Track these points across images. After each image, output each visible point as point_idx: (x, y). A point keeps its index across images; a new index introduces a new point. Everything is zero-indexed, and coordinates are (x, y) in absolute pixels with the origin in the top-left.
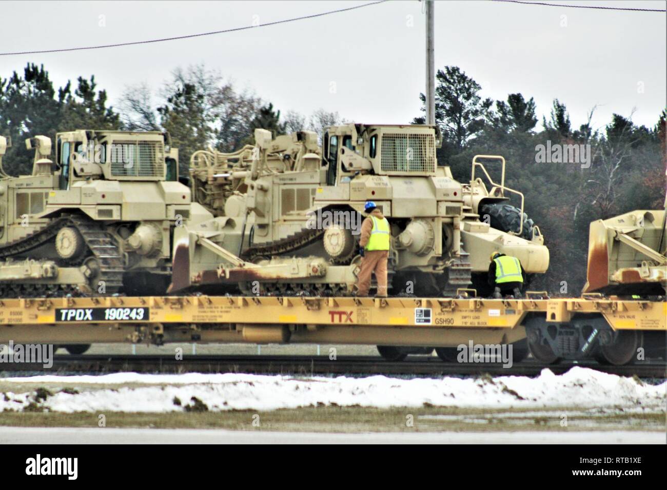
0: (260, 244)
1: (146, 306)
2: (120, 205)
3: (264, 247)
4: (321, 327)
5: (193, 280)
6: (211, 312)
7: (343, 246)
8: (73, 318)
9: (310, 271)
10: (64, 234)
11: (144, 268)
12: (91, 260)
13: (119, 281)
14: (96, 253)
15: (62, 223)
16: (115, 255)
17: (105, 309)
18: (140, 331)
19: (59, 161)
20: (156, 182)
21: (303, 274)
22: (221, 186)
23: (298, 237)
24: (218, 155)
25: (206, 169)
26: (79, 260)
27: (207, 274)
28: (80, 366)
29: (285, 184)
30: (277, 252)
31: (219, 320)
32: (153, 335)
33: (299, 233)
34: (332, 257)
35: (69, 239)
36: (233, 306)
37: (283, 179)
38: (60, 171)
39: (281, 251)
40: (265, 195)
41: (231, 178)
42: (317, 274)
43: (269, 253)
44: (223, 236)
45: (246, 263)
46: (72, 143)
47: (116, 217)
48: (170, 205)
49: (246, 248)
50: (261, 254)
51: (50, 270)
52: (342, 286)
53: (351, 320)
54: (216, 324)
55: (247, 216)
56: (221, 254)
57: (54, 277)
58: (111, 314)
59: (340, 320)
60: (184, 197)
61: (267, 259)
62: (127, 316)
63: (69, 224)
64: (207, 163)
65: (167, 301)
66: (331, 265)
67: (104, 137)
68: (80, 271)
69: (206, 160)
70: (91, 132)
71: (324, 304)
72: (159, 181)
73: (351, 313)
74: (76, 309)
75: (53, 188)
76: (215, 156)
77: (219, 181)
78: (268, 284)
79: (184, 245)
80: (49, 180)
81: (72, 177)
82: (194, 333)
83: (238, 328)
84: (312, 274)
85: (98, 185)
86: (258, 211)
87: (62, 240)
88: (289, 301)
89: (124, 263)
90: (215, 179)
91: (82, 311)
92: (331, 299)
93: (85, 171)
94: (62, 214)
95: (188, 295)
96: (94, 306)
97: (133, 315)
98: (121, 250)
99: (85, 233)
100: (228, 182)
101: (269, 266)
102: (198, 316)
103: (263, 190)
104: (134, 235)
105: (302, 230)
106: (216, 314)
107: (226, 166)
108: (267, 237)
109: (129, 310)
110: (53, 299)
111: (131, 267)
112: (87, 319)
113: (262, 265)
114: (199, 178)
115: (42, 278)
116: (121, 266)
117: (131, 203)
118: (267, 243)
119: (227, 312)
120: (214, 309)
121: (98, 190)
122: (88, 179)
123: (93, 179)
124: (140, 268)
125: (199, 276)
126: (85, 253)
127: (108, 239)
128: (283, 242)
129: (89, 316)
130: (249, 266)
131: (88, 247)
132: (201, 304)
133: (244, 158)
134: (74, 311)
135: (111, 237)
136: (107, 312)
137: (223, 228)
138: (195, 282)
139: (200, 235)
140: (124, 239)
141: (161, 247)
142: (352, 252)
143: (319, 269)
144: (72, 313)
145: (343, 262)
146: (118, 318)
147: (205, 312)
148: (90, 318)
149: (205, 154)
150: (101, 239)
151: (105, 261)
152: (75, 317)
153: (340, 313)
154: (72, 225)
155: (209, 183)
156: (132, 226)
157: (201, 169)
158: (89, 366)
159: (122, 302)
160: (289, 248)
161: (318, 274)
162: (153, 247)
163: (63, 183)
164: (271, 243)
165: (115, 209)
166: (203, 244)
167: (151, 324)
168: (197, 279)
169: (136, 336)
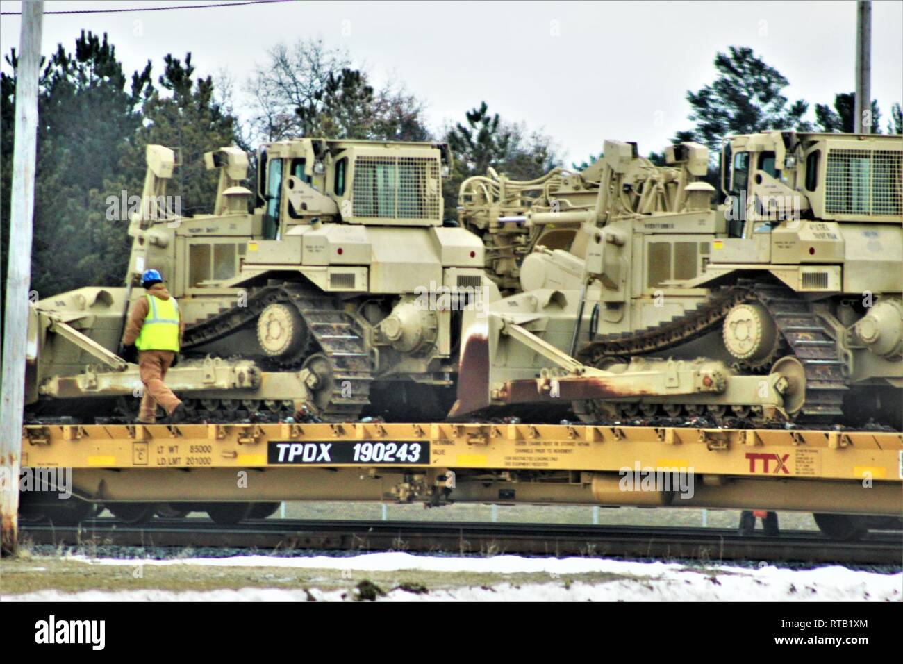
0: (611, 336)
1: (424, 439)
2: (368, 266)
3: (619, 340)
4: (730, 480)
5: (495, 396)
6: (539, 451)
7: (758, 341)
8: (298, 459)
9: (700, 383)
10: (271, 314)
11: (406, 374)
12: (317, 359)
13: (364, 395)
14: (327, 348)
15: (268, 296)
16: (357, 352)
17: (355, 443)
18: (411, 482)
19: (263, 191)
20: (426, 228)
21: (687, 388)
22: (510, 237)
23: (678, 325)
24: (506, 184)
25: (486, 206)
26: (296, 359)
27: (519, 385)
28: (308, 541)
29: (654, 234)
30: (639, 350)
31: (552, 466)
32: (434, 488)
33: (680, 318)
34: (736, 359)
35: (280, 324)
36: (577, 441)
37: (652, 226)
38: (265, 207)
39: (648, 348)
40: (619, 253)
41: (529, 223)
42: (711, 389)
43: (626, 352)
44: (546, 321)
45: (587, 368)
46: (286, 159)
47: (359, 286)
48: (448, 267)
49: (585, 343)
50: (613, 353)
51: (246, 376)
52: (754, 409)
53: (785, 470)
54: (543, 472)
55: (587, 288)
56: (542, 352)
57: (255, 388)
58: (364, 451)
59: (766, 469)
60: (473, 254)
61: (622, 362)
62: (391, 456)
63: (280, 298)
64: (488, 196)
65: (461, 431)
66: (734, 374)
67: (342, 150)
68: (298, 377)
69: (486, 192)
70: (320, 142)
71: (737, 441)
72: (432, 226)
73: (786, 457)
74: (304, 443)
75: (252, 236)
76: (501, 185)
77: (508, 229)
78: (625, 404)
79: (480, 336)
80: (246, 223)
81: (286, 218)
82: (504, 486)
83: (584, 479)
84: (703, 388)
85: (330, 232)
86: (605, 279)
87: (269, 324)
88: (675, 435)
89: (373, 365)
90: (502, 224)
91: (314, 447)
92: (750, 432)
93: (309, 207)
94: (269, 281)
95: (496, 422)
96: (334, 438)
97: (402, 454)
98: (367, 343)
99: (309, 314)
100: (524, 231)
101: (626, 373)
102: (515, 458)
103: (616, 243)
104: (390, 317)
105: (686, 312)
106: (546, 455)
107: (518, 203)
108: (623, 322)
109: (394, 446)
110: (263, 425)
111: (383, 372)
112: (323, 461)
113: (616, 372)
114: (473, 222)
115: (234, 389)
116: (368, 370)
117: (384, 264)
118: (624, 335)
119: (565, 451)
120: (542, 447)
121: (332, 240)
122: (314, 222)
123: (323, 223)
124: (397, 375)
125: (504, 389)
126: (307, 348)
127: (345, 325)
128: (652, 333)
129: (325, 454)
130: (592, 373)
131: (313, 337)
132: (520, 438)
133: (550, 190)
134: (300, 446)
135: (351, 320)
136: (357, 448)
137: (546, 307)
138: (498, 399)
139: (508, 319)
140: (373, 324)
141: (436, 340)
142: (773, 352)
143: (715, 380)
144: (296, 449)
145: (756, 369)
146: (376, 459)
147: (526, 451)
148: (328, 458)
149: (484, 182)
150: (334, 325)
151: (341, 361)
152: (301, 456)
153: (766, 457)
154: (285, 299)
155: (492, 231)
156: (386, 303)
157: (476, 208)
158: (322, 540)
159: (384, 432)
160: (661, 344)
161: (714, 388)
162: (422, 338)
163: (269, 229)
164: (631, 334)
165: (359, 273)
166: (512, 334)
167: (433, 470)
168: (500, 395)
169: (406, 491)
